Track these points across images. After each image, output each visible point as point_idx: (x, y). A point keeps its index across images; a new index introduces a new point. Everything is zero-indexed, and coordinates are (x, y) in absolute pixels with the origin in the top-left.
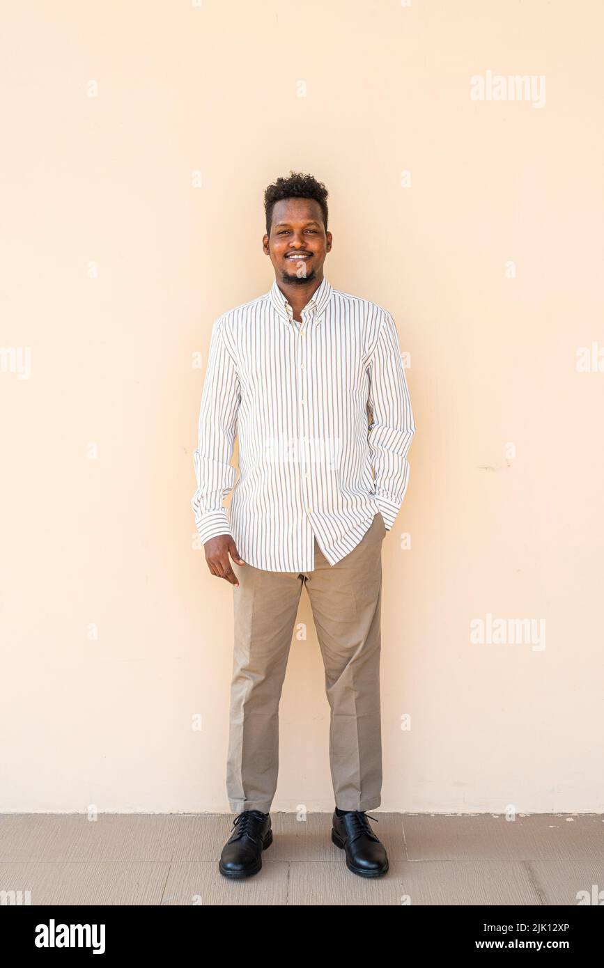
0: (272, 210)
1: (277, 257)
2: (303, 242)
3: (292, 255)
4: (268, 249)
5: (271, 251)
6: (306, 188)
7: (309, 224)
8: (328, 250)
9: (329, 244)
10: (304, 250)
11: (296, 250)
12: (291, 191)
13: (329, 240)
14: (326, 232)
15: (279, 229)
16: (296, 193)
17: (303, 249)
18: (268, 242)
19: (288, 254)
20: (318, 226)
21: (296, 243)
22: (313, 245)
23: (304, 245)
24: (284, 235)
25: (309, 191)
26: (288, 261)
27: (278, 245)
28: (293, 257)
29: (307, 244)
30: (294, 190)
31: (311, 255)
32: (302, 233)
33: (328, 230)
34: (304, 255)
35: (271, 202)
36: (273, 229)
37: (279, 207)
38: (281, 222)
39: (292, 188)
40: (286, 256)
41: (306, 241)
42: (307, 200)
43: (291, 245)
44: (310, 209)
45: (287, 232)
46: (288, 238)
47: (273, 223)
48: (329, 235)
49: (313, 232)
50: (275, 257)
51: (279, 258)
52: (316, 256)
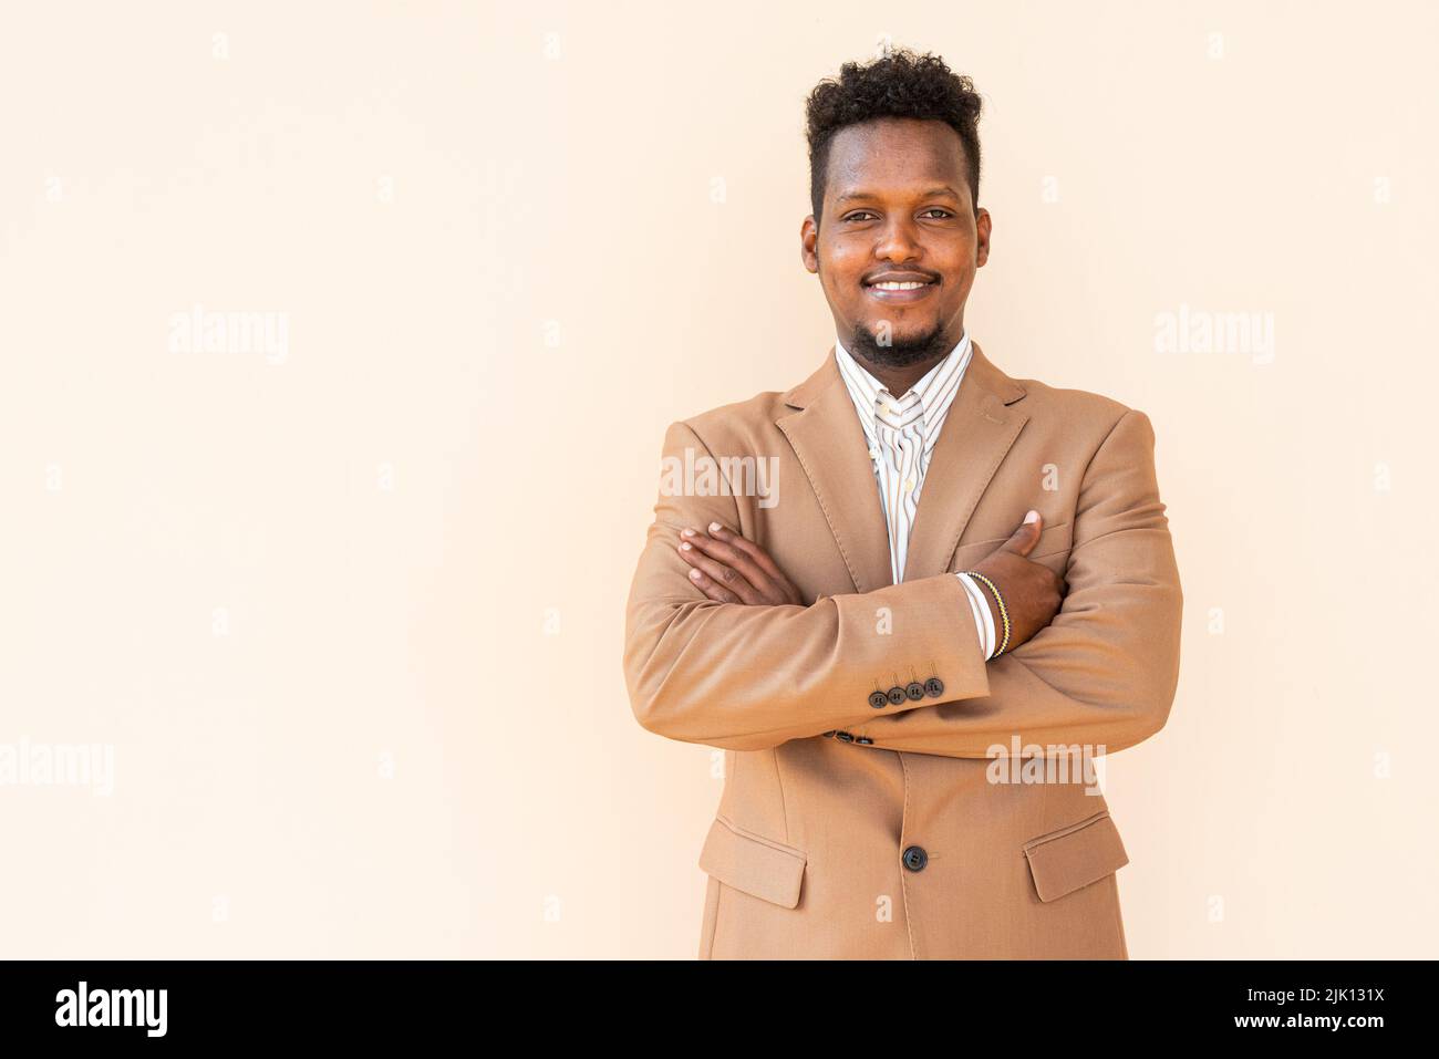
0: (827, 153)
1: (839, 282)
2: (912, 244)
3: (881, 281)
4: (815, 256)
5: (822, 265)
6: (923, 91)
7: (931, 194)
8: (981, 261)
9: (983, 243)
10: (917, 269)
11: (894, 267)
12: (881, 100)
13: (983, 231)
14: (976, 211)
15: (844, 207)
16: (895, 107)
17: (910, 265)
18: (815, 238)
19: (872, 278)
20: (956, 197)
21: (893, 247)
22: (941, 252)
23: (915, 254)
24: (861, 224)
25: (930, 101)
26: (872, 297)
27: (843, 251)
28: (885, 286)
29: (924, 250)
30: (888, 99)
31: (935, 279)
32: (912, 216)
33: (980, 206)
34: (918, 282)
35: (824, 128)
36: (829, 207)
37: (849, 144)
38: (851, 188)
39: (883, 92)
40: (866, 283)
41: (922, 243)
42: (926, 127)
43: (880, 252)
44: (936, 152)
45: (867, 213)
46: (872, 232)
47: (829, 189)
48: (983, 217)
49: (939, 213)
50: (835, 282)
51: (848, 288)
52: (950, 282)
